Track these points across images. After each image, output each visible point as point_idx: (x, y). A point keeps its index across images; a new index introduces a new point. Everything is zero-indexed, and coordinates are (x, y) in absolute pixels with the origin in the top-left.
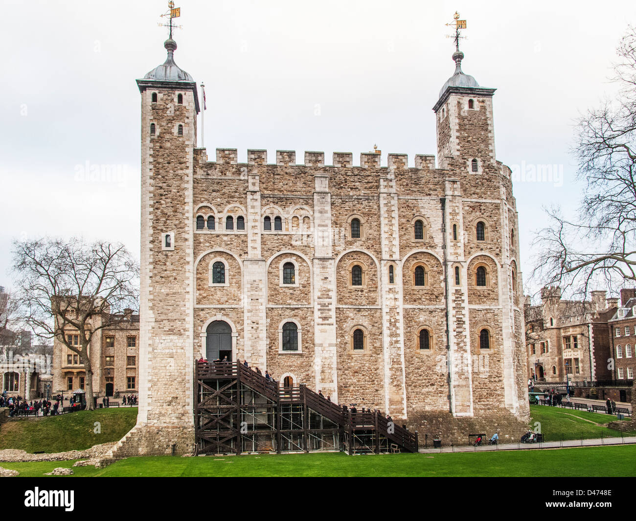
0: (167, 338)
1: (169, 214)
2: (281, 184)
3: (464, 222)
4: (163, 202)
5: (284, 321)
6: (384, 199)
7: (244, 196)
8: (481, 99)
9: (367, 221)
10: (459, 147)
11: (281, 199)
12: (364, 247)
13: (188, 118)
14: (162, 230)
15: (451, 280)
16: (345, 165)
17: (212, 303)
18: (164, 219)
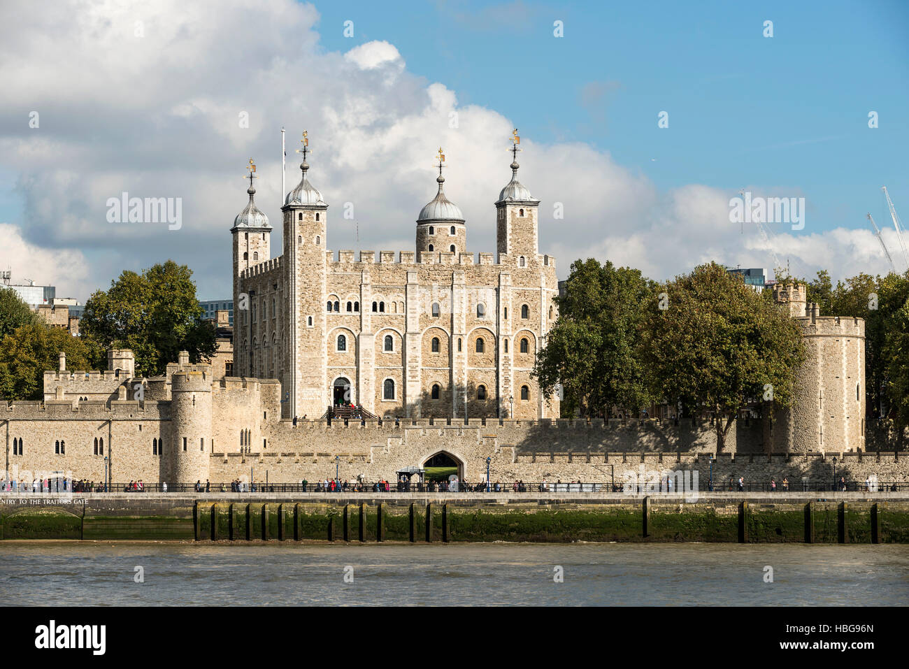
0: (310, 389)
1: (310, 301)
2: (384, 277)
3: (513, 305)
4: (307, 293)
5: (386, 378)
6: (456, 289)
7: (359, 287)
8: (529, 209)
9: (444, 305)
10: (511, 247)
11: (384, 289)
12: (440, 324)
14: (306, 314)
15: (502, 349)
17: (336, 365)
18: (307, 306)
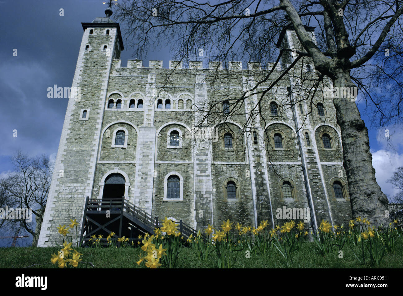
0: (72, 185)
2: (172, 80)
5: (169, 174)
6: (246, 88)
7: (144, 87)
11: (170, 89)
12: (233, 120)
13: (111, 42)
14: (81, 107)
15: (303, 142)
17: (112, 160)
18: (85, 100)
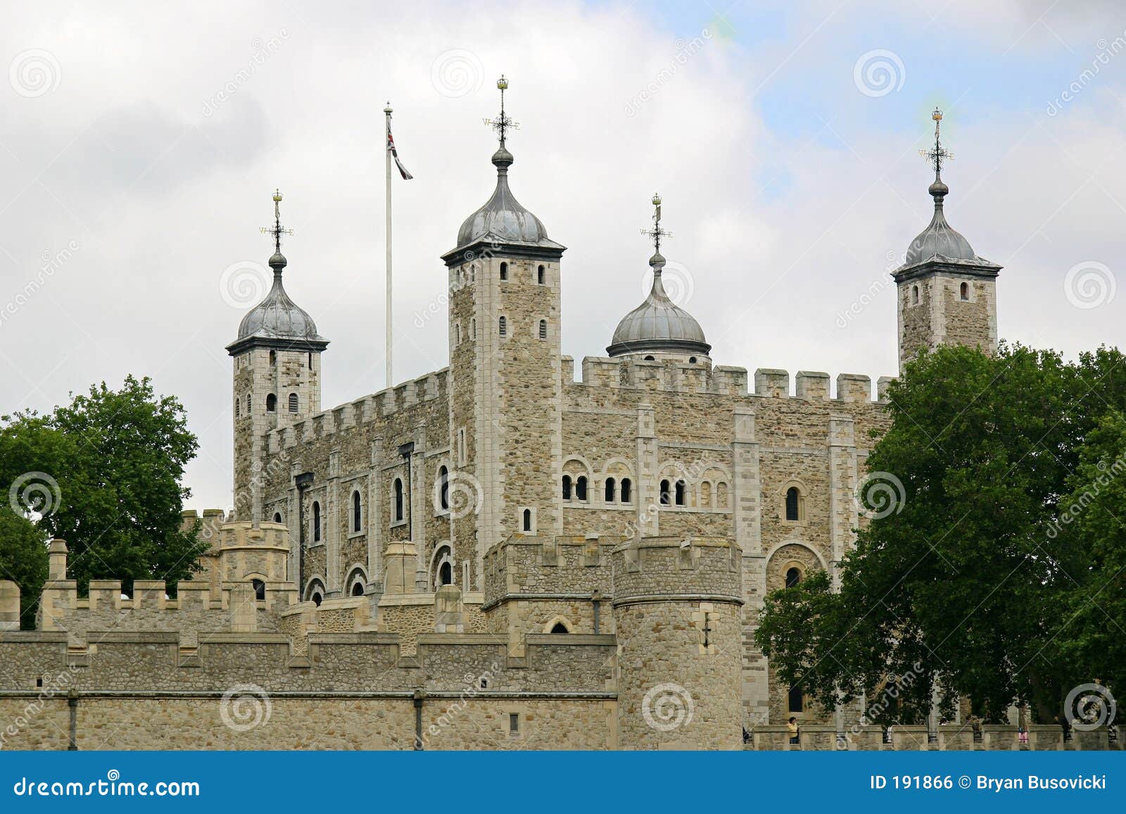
1: (527, 473)
2: (684, 424)
4: (519, 453)
6: (838, 456)
7: (631, 444)
8: (979, 283)
9: (810, 493)
11: (684, 451)
12: (805, 538)
13: (554, 308)
14: (518, 502)
16: (778, 394)
18: (521, 483)
